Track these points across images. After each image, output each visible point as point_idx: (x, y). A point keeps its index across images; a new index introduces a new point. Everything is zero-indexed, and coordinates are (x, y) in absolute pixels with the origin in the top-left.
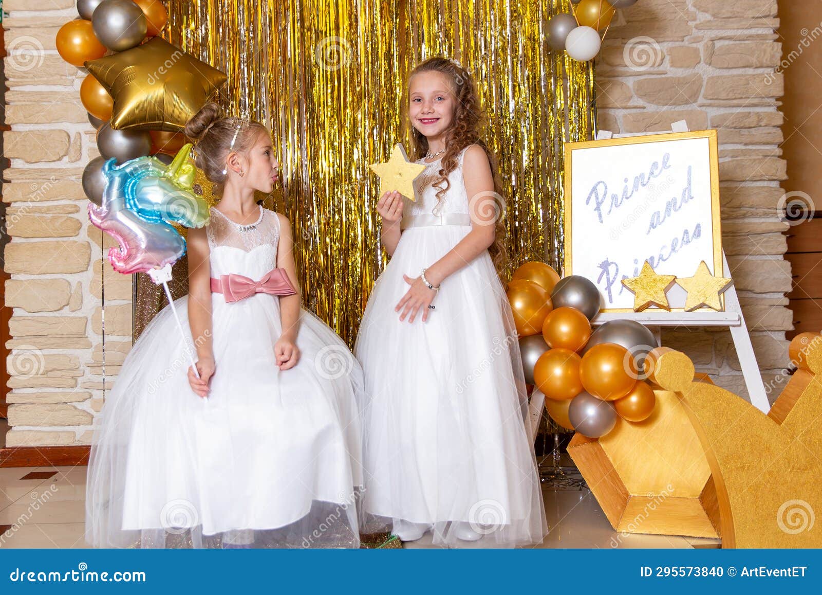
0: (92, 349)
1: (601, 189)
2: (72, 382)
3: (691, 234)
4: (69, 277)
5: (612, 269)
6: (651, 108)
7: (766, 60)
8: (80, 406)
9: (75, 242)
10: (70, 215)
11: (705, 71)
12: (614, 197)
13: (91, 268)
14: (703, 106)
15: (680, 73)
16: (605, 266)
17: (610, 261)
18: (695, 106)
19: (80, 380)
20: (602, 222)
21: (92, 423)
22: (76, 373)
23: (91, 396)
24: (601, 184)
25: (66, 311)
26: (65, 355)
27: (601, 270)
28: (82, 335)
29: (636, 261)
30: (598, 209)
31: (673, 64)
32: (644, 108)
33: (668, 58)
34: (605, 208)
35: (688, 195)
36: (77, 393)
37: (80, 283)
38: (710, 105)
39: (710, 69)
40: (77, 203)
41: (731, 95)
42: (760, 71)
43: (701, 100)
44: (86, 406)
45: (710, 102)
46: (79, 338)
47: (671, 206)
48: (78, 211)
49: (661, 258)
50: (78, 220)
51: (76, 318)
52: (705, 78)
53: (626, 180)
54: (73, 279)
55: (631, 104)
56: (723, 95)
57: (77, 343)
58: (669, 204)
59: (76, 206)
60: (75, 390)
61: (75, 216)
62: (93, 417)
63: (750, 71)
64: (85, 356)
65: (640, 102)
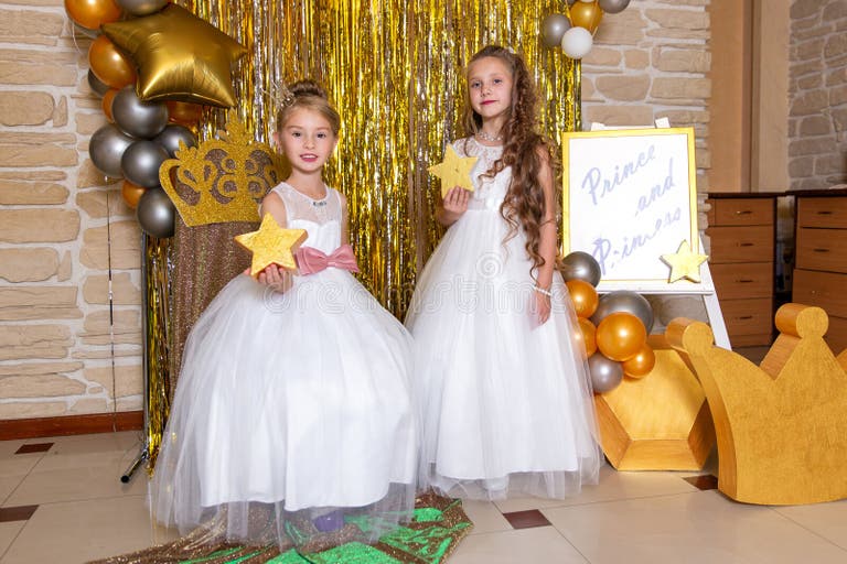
0: (84, 319)
1: (595, 175)
2: (63, 352)
3: (672, 217)
4: (57, 246)
5: (605, 245)
6: (610, 102)
7: (698, 66)
8: (70, 376)
9: (63, 210)
10: (57, 182)
11: (653, 73)
12: (607, 182)
13: (80, 237)
14: (650, 102)
15: (633, 73)
16: (599, 242)
17: (603, 238)
18: (642, 103)
19: (70, 350)
20: (596, 204)
21: (84, 392)
22: (65, 343)
23: (83, 366)
24: (596, 171)
25: (54, 281)
26: (54, 326)
27: (595, 246)
28: (72, 306)
29: (626, 239)
30: (592, 192)
31: (628, 65)
32: (603, 102)
33: (623, 60)
34: (599, 191)
35: (669, 183)
36: (67, 364)
37: (68, 252)
38: (655, 103)
39: (657, 71)
40: (63, 169)
41: (671, 95)
42: (694, 75)
43: (648, 97)
44: (78, 376)
45: (654, 100)
46: (68, 308)
47: (656, 192)
48: (64, 178)
49: (647, 237)
50: (65, 188)
51: (64, 287)
52: (652, 78)
53: (617, 168)
54: (61, 248)
55: (593, 97)
56: (666, 94)
57: (67, 313)
58: (653, 190)
59: (62, 173)
60: (65, 360)
61: (62, 183)
62: (85, 386)
63: (686, 75)
64: (75, 326)
65: (600, 96)
